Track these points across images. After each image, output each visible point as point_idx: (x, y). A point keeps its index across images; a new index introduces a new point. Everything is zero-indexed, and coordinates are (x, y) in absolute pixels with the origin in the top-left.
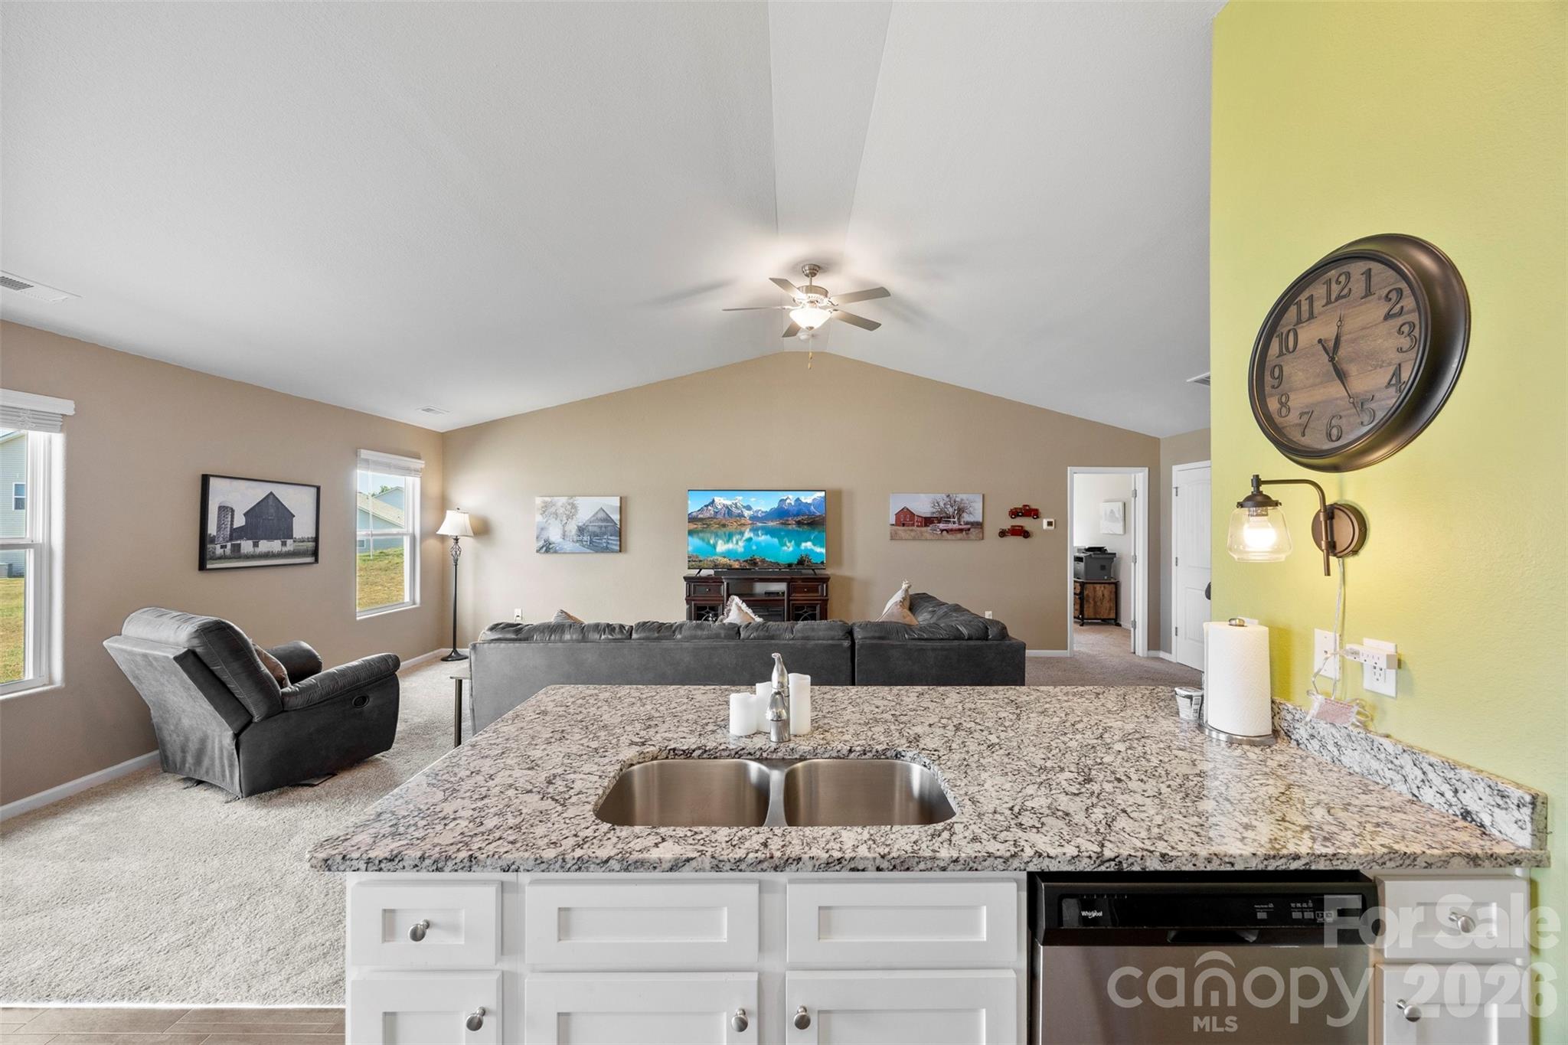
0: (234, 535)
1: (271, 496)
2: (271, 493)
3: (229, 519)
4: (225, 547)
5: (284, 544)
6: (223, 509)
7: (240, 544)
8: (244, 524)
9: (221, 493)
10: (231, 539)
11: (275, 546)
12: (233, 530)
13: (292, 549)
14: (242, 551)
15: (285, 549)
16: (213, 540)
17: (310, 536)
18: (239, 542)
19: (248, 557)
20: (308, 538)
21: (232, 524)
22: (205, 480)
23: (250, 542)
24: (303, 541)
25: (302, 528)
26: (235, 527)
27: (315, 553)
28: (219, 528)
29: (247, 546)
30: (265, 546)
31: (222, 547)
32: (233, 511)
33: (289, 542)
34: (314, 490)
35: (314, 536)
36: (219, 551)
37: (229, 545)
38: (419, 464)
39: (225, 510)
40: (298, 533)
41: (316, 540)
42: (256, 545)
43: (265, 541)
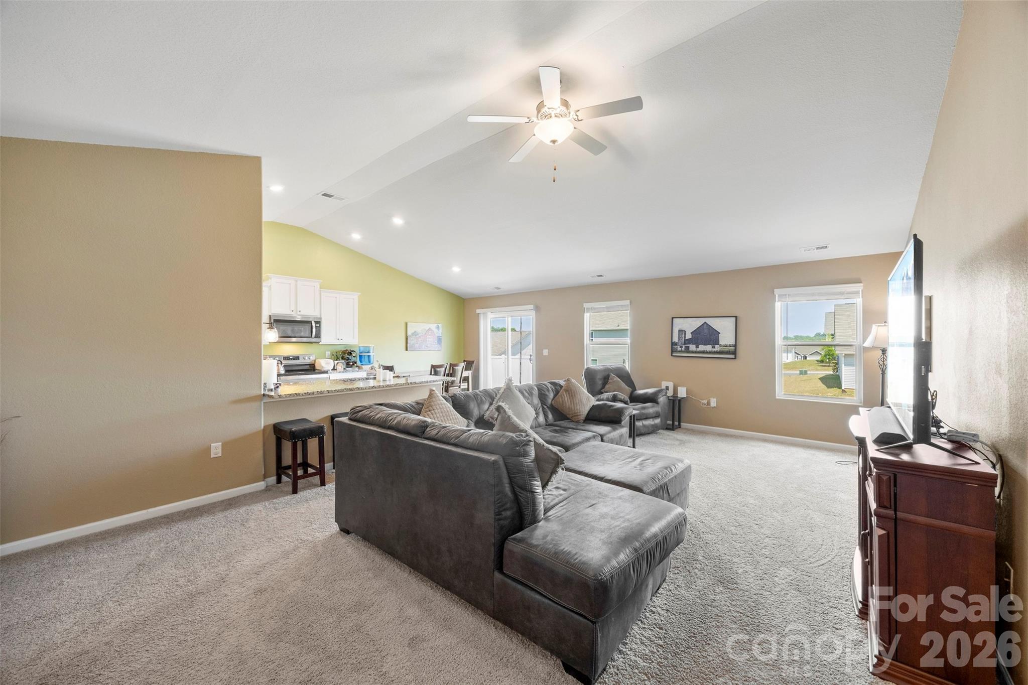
0: (686, 342)
1: (705, 325)
2: (705, 322)
3: (684, 335)
4: (682, 347)
5: (713, 347)
6: (680, 331)
7: (689, 347)
8: (691, 337)
9: (679, 324)
10: (685, 344)
11: (709, 348)
12: (685, 340)
13: (719, 350)
14: (690, 349)
15: (714, 350)
16: (676, 344)
17: (731, 344)
18: (688, 345)
19: (693, 352)
20: (730, 345)
21: (685, 338)
22: (673, 318)
23: (694, 346)
24: (726, 346)
25: (726, 338)
26: (686, 338)
27: (734, 353)
28: (679, 339)
29: (692, 347)
30: (702, 348)
31: (680, 347)
32: (685, 332)
33: (716, 346)
34: (734, 319)
35: (734, 344)
36: (679, 349)
37: (684, 346)
38: (859, 287)
39: (681, 332)
40: (722, 341)
41: (735, 346)
42: (697, 347)
43: (702, 346)
